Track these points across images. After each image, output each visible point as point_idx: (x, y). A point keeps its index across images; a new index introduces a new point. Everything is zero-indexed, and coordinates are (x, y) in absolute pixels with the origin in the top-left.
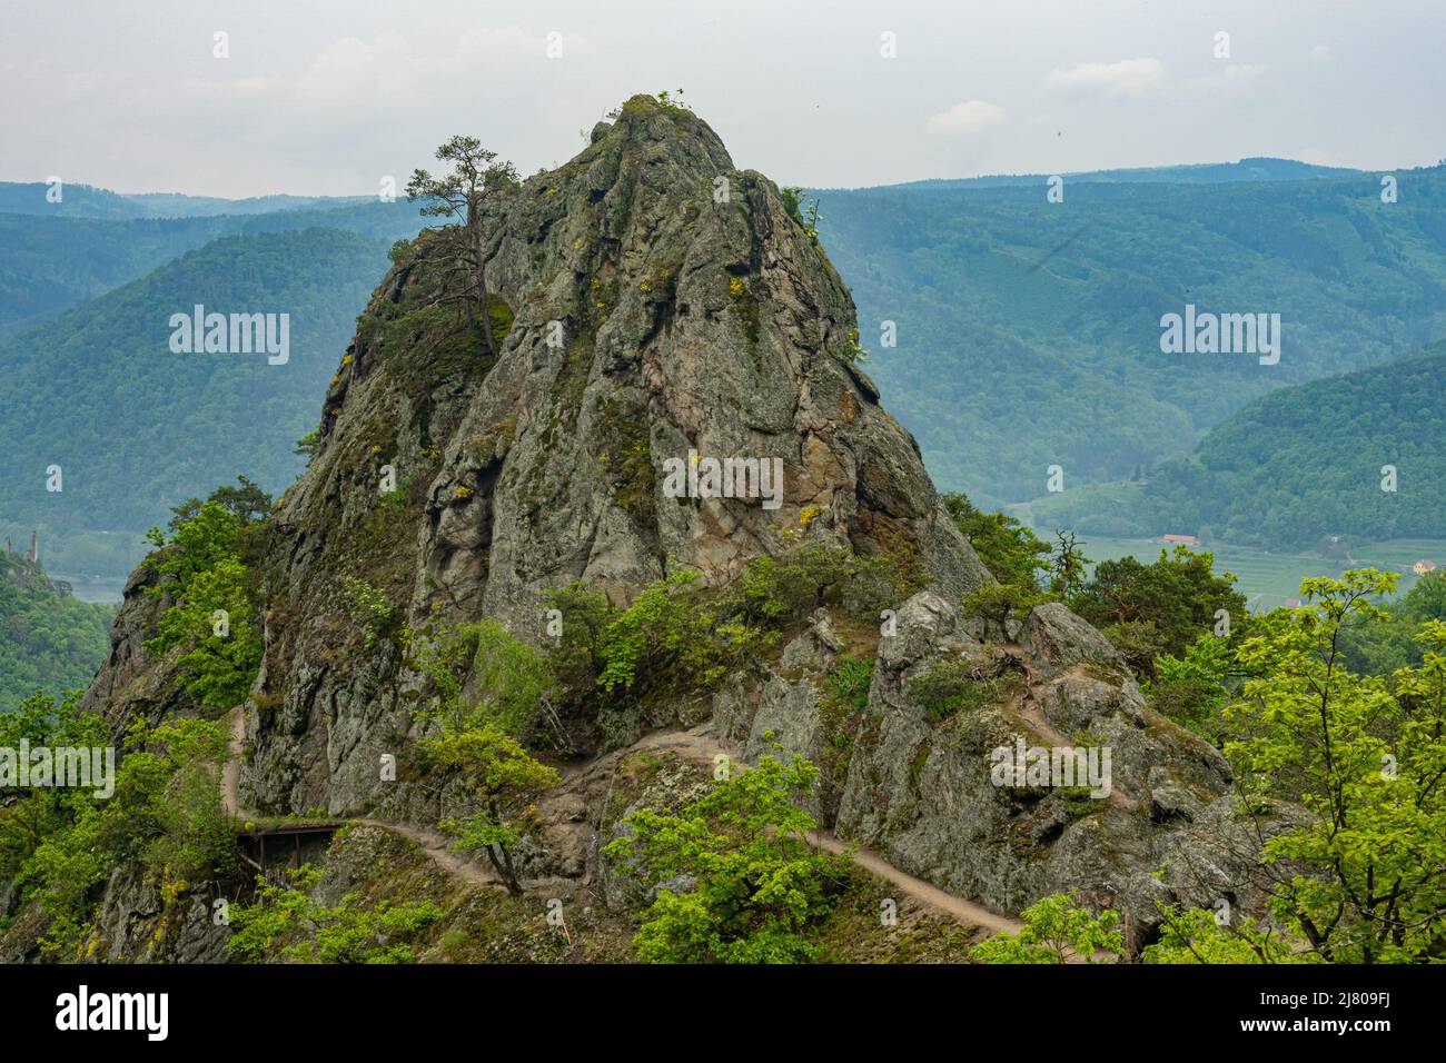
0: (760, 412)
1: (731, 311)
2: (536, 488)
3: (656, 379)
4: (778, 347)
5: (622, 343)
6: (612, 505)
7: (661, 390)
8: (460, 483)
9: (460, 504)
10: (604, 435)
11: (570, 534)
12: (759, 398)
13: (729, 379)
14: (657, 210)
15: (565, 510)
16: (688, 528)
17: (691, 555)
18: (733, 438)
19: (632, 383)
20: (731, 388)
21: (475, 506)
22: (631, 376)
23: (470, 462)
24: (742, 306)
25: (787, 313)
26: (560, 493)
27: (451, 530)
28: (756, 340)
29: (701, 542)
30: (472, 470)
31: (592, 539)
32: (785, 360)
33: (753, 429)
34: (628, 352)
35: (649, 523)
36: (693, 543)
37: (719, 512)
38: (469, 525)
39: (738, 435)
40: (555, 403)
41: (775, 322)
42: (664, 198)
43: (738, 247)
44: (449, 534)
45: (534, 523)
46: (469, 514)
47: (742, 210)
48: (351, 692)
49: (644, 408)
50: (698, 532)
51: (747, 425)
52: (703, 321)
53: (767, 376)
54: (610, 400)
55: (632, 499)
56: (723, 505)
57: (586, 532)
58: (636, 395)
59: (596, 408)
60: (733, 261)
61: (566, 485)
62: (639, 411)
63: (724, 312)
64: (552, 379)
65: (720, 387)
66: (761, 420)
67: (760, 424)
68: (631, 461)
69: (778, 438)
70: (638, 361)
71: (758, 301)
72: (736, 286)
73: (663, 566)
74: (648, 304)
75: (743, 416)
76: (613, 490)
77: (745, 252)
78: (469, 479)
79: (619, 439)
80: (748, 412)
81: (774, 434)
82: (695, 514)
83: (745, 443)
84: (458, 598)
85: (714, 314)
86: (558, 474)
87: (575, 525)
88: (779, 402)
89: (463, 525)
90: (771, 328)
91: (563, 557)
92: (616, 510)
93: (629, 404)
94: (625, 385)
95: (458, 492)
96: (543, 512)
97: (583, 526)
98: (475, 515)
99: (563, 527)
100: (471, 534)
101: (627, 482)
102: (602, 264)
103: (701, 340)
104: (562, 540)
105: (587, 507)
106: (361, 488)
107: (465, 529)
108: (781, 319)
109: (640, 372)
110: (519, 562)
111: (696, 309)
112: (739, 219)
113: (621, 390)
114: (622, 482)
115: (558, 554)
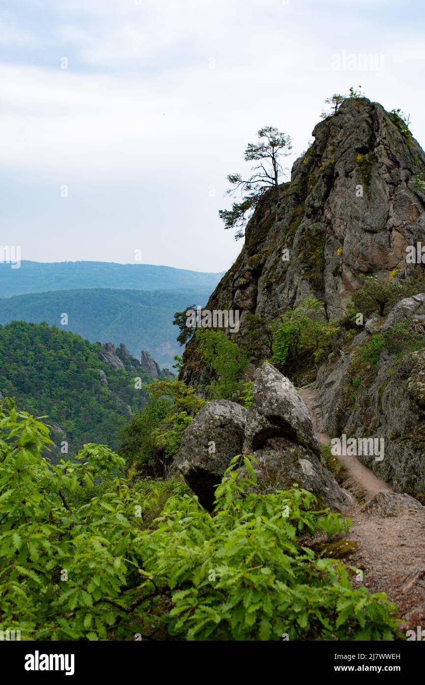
0: (369, 221)
1: (357, 171)
2: (272, 275)
3: (329, 216)
4: (380, 186)
5: (314, 200)
6: (303, 279)
7: (330, 221)
8: (243, 277)
9: (243, 287)
10: (303, 245)
11: (284, 295)
12: (368, 213)
13: (356, 207)
14: (338, 137)
15: (283, 284)
16: (337, 288)
17: (338, 302)
18: (355, 236)
19: (319, 220)
20: (357, 211)
21: (251, 288)
22: (319, 217)
23: (247, 267)
24: (363, 168)
25: (384, 167)
26: (281, 276)
27: (239, 300)
28: (369, 184)
29: (343, 295)
30: (249, 270)
31: (294, 298)
32: (383, 193)
33: (366, 231)
34: (317, 204)
35: (320, 288)
36: (339, 296)
37: (352, 277)
38: (248, 298)
39: (358, 234)
40: (286, 234)
41: (378, 173)
42: (342, 131)
43: (362, 138)
44: (238, 302)
45: (269, 292)
46: (248, 292)
47: (367, 121)
48: (198, 381)
49: (324, 232)
50: (342, 290)
51: (362, 228)
52: (344, 178)
53: (373, 201)
54: (309, 230)
55: (312, 275)
56: (354, 274)
57: (291, 295)
58: (321, 226)
59: (301, 234)
60: (359, 146)
61: (285, 272)
62: (321, 233)
63: (354, 172)
64: (287, 224)
65: (351, 211)
66: (370, 225)
67: (369, 228)
68: (314, 256)
69: (378, 235)
70: (322, 208)
71: (371, 165)
72: (360, 157)
73: (326, 309)
74: (323, 177)
75: (360, 224)
76: (303, 271)
77: (365, 140)
78: (247, 275)
79: (309, 247)
80: (363, 221)
81: (376, 233)
82: (340, 281)
83: (361, 238)
84: (243, 334)
85: (350, 174)
86: (282, 267)
87: (286, 291)
88: (378, 214)
89: (245, 298)
90: (377, 177)
91: (281, 308)
92: (304, 281)
93: (317, 230)
94: (316, 222)
95: (242, 281)
96: (274, 286)
97: (290, 291)
98: (251, 292)
99: (281, 292)
100: (249, 302)
101: (311, 267)
102: (314, 168)
103: (344, 189)
104: (280, 299)
105: (292, 281)
106: (225, 291)
107: (246, 300)
108: (381, 171)
109: (323, 214)
110: (262, 312)
111: (341, 172)
112: (364, 124)
113: (314, 224)
114: (308, 267)
115: (279, 307)
